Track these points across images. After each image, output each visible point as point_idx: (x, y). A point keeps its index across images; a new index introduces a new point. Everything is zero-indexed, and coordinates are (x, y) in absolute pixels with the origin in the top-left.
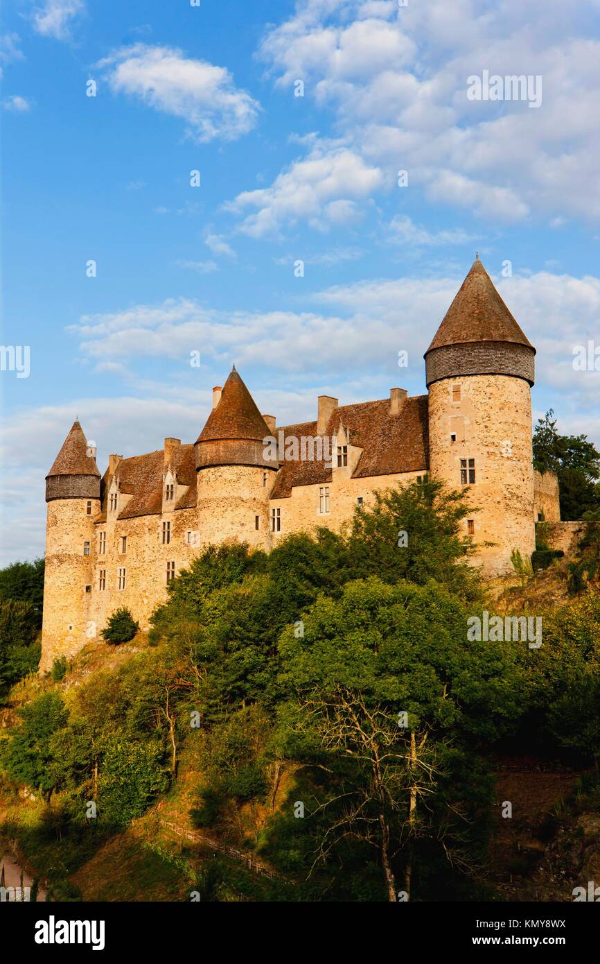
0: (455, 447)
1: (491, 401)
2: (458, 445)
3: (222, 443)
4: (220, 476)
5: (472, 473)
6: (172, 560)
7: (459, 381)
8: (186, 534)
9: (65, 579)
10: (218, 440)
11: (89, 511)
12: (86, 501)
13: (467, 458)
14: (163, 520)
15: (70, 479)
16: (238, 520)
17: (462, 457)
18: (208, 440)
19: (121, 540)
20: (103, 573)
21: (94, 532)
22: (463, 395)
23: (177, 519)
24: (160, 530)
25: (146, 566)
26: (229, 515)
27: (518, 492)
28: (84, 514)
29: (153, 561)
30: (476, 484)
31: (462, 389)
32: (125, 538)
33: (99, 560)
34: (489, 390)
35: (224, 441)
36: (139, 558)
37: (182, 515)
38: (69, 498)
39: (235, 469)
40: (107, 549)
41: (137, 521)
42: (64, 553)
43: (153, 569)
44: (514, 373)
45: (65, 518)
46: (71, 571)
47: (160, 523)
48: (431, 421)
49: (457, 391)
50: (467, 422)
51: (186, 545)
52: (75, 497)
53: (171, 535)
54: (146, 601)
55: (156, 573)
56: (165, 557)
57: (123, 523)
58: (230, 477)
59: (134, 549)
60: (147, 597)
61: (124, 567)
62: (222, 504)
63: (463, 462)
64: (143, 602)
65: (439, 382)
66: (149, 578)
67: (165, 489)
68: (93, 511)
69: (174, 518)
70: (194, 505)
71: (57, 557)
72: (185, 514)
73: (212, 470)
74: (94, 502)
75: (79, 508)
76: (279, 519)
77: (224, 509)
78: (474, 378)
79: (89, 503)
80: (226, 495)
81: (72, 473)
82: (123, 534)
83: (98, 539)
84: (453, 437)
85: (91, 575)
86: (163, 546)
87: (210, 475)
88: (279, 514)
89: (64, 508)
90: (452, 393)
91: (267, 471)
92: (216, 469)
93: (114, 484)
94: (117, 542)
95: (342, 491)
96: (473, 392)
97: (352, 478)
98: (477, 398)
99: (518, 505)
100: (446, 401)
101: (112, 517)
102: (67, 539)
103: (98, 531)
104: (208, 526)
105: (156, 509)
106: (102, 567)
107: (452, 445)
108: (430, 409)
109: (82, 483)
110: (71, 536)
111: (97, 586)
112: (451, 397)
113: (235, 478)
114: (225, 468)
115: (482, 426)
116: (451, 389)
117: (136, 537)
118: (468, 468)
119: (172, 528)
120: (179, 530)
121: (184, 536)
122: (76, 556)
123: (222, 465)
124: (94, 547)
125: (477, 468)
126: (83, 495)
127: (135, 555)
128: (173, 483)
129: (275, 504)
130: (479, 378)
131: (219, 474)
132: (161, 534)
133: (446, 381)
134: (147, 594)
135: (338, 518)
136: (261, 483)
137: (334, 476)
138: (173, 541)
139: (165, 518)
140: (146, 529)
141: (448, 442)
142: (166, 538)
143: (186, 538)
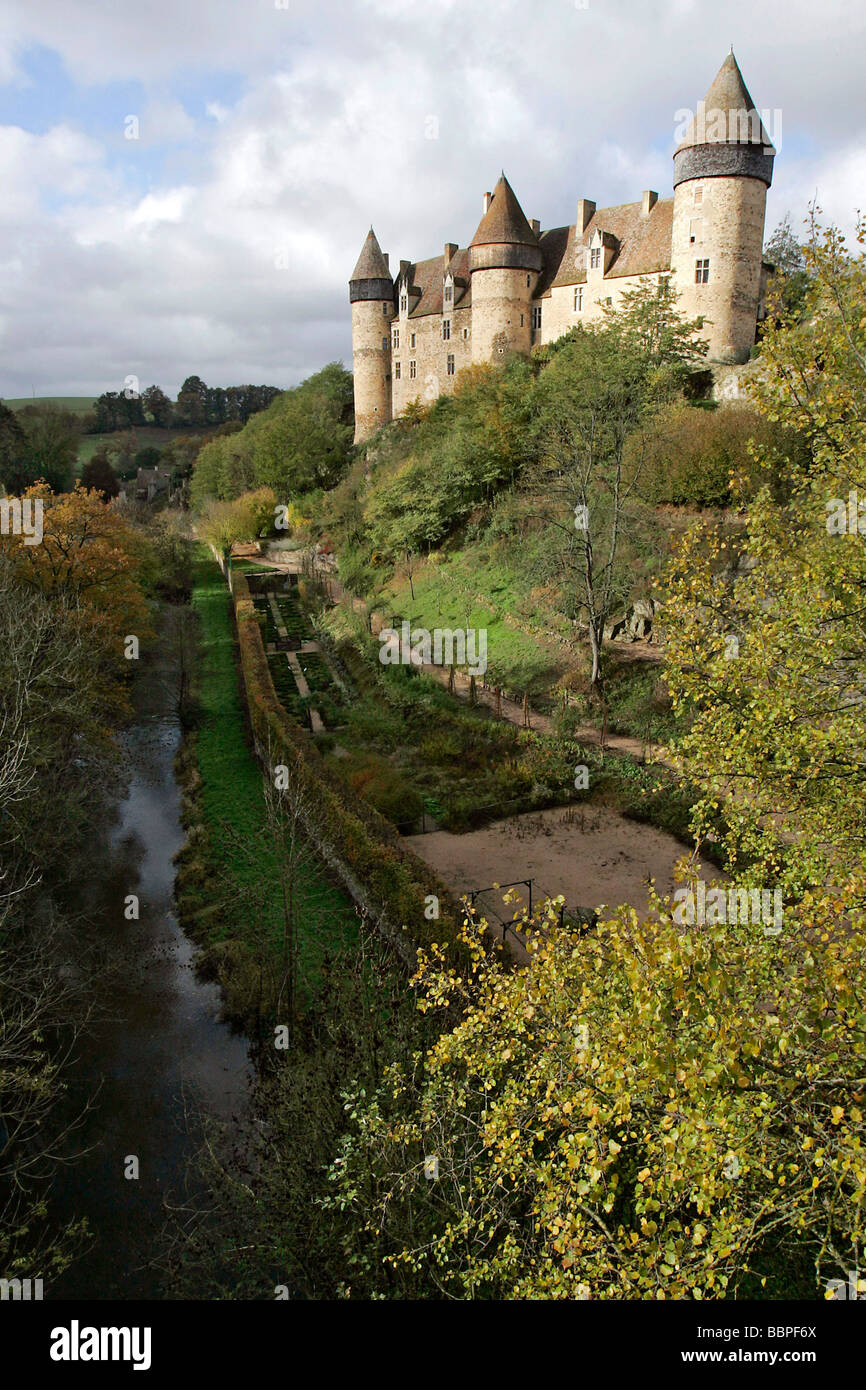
0: (694, 248)
2: (696, 247)
3: (490, 246)
4: (489, 278)
5: (706, 272)
6: (452, 354)
7: (702, 182)
8: (463, 330)
9: (369, 369)
10: (488, 243)
11: (385, 309)
12: (383, 302)
13: (703, 258)
15: (369, 283)
16: (504, 318)
17: (699, 259)
18: (480, 244)
19: (411, 336)
20: (398, 365)
21: (390, 329)
22: (704, 197)
23: (456, 318)
24: (442, 327)
25: (431, 360)
26: (496, 314)
27: (745, 291)
28: (381, 314)
29: (438, 354)
30: (709, 283)
31: (704, 190)
32: (413, 335)
33: (394, 354)
35: (492, 245)
36: (426, 352)
37: (459, 314)
38: (367, 300)
39: (502, 272)
40: (400, 344)
41: (423, 320)
42: (367, 347)
43: (438, 362)
44: (753, 173)
45: (367, 318)
46: (373, 363)
47: (442, 321)
48: (675, 223)
49: (699, 192)
50: (706, 224)
51: (462, 341)
52: (374, 299)
53: (451, 332)
54: (432, 389)
56: (447, 350)
57: (412, 322)
58: (498, 279)
59: (422, 344)
60: (432, 385)
61: (415, 360)
62: (491, 304)
63: (699, 262)
65: (684, 184)
66: (434, 369)
67: (444, 291)
68: (388, 312)
69: (453, 317)
70: (467, 305)
71: (362, 351)
72: (462, 313)
74: (388, 304)
75: (377, 309)
76: (540, 317)
77: (492, 309)
78: (716, 180)
79: (385, 304)
80: (494, 296)
81: (371, 277)
82: (413, 332)
83: (393, 336)
84: (693, 239)
85: (389, 367)
86: (444, 342)
87: (482, 277)
88: (540, 312)
89: (365, 309)
90: (694, 195)
91: (530, 273)
92: (486, 271)
93: (403, 287)
94: (408, 338)
95: (595, 291)
96: (713, 193)
97: (604, 279)
98: (717, 200)
99: (743, 303)
100: (689, 204)
101: (403, 315)
102: (369, 336)
103: (393, 329)
104: (480, 323)
105: (439, 310)
106: (398, 360)
107: (691, 246)
108: (675, 211)
109: (379, 287)
110: (373, 333)
111: (394, 376)
112: (694, 199)
113: (502, 280)
114: (494, 271)
115: (719, 227)
116: (694, 191)
117: (423, 334)
118: (702, 268)
119: (451, 325)
120: (457, 327)
121: (461, 333)
122: (379, 350)
123: (490, 268)
124: (390, 342)
125: (711, 267)
126: (380, 297)
127: (422, 350)
128: (451, 286)
129: (537, 303)
130: (720, 180)
131: (488, 276)
132: (442, 332)
133: (690, 182)
134: (433, 383)
135: (590, 316)
136: (525, 284)
137: (588, 277)
138: (453, 337)
139: (445, 318)
140: (431, 327)
141: (688, 243)
142: (447, 335)
143: (463, 335)
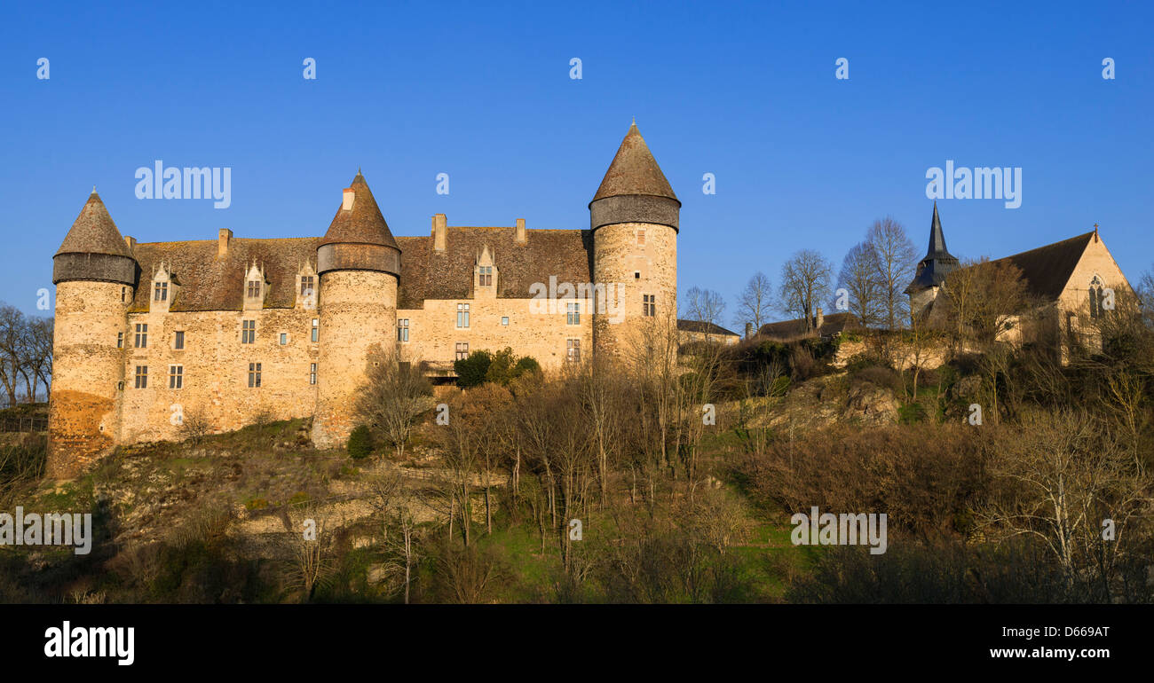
0: (640, 283)
1: (666, 248)
2: (641, 282)
3: (368, 246)
4: (364, 281)
5: (653, 307)
6: (259, 361)
7: (644, 227)
8: (279, 335)
9: (96, 373)
10: (364, 244)
11: (124, 297)
12: (121, 286)
13: (650, 294)
14: (243, 318)
15: (106, 260)
16: (381, 327)
17: (646, 293)
18: (351, 243)
19: (174, 334)
20: (142, 369)
21: (127, 322)
22: (647, 240)
23: (266, 319)
24: (240, 328)
25: (217, 366)
26: (372, 322)
28: (118, 302)
29: (230, 360)
30: (655, 317)
31: (646, 234)
32: (180, 334)
33: (135, 354)
34: (665, 238)
35: (371, 246)
36: (207, 355)
37: (273, 315)
38: (103, 281)
39: (380, 276)
40: (149, 343)
41: (203, 316)
42: (95, 343)
43: (229, 370)
45: (97, 304)
46: (103, 365)
47: (241, 320)
49: (641, 235)
50: (650, 263)
51: (278, 347)
52: (111, 281)
53: (256, 334)
54: (218, 403)
55: (234, 374)
56: (248, 357)
57: (178, 316)
58: (374, 284)
59: (198, 346)
60: (219, 398)
61: (181, 365)
62: (366, 309)
63: (646, 297)
64: (213, 403)
65: (624, 225)
66: (222, 378)
67: (246, 285)
68: (126, 299)
69: (261, 317)
70: (291, 306)
71: (85, 347)
72: (278, 314)
73: (354, 273)
74: (129, 289)
75: (114, 294)
76: (407, 329)
77: (367, 315)
78: (655, 227)
79: (124, 288)
80: (370, 301)
81: (107, 252)
82: (179, 328)
83: (134, 331)
84: (637, 275)
85: (123, 371)
86: (244, 346)
87: (351, 278)
88: (406, 324)
89: (96, 292)
90: (636, 236)
92: (359, 273)
93: (162, 271)
94: (168, 336)
95: (486, 308)
96: (654, 238)
97: (497, 298)
98: (658, 244)
100: (631, 243)
101: (159, 306)
102: (98, 328)
103: (133, 322)
104: (348, 330)
105: (234, 306)
106: (142, 363)
107: (637, 281)
108: (596, 242)
109: (120, 265)
110: (104, 325)
111: (132, 383)
112: (636, 240)
113: (379, 285)
114: (369, 273)
115: (661, 268)
116: (636, 233)
117: (201, 333)
118: (649, 303)
119: (258, 327)
120: (268, 330)
121: (276, 337)
122: (110, 348)
123: (368, 270)
124: (126, 339)
125: (657, 303)
126: (120, 280)
127: (199, 353)
128: (259, 280)
129: (403, 313)
130: (659, 227)
131: (363, 279)
132: (241, 334)
133: (631, 225)
134: (220, 395)
135: (480, 334)
137: (476, 293)
138: (259, 342)
139: (248, 316)
140: (218, 326)
141: (633, 279)
142: (249, 337)
143: (279, 340)
